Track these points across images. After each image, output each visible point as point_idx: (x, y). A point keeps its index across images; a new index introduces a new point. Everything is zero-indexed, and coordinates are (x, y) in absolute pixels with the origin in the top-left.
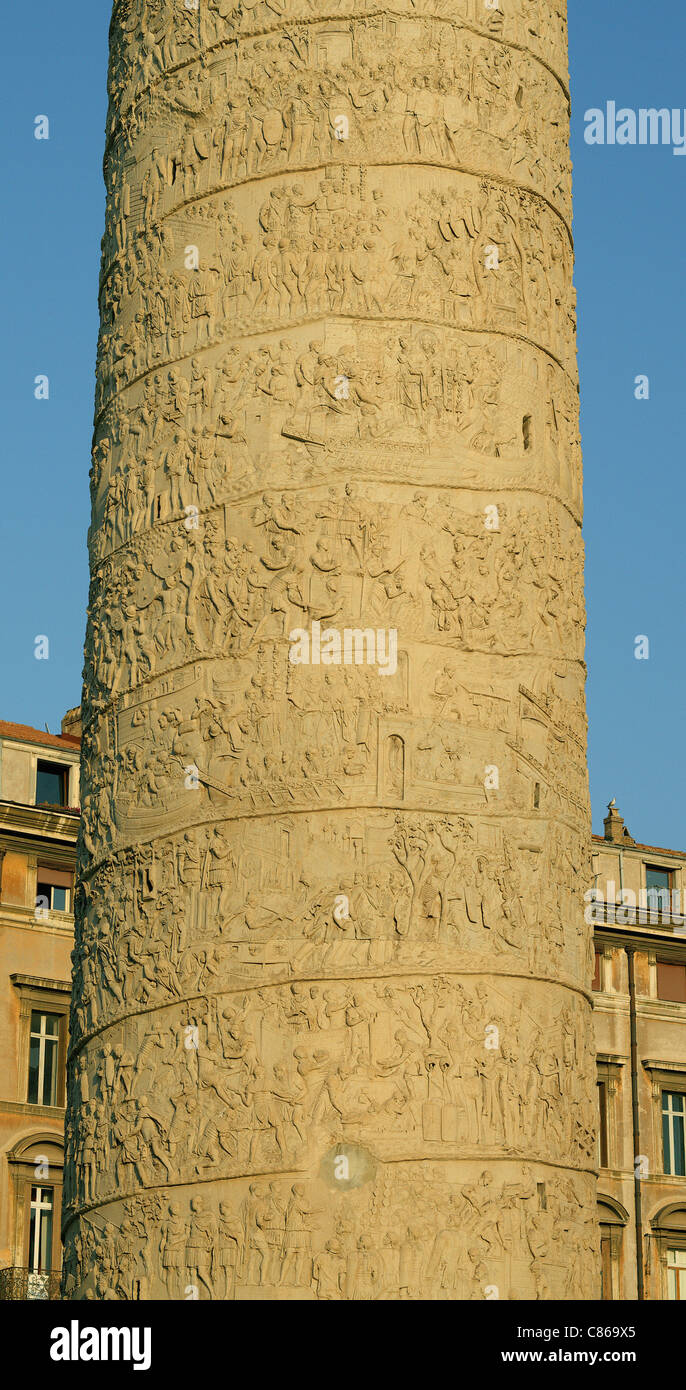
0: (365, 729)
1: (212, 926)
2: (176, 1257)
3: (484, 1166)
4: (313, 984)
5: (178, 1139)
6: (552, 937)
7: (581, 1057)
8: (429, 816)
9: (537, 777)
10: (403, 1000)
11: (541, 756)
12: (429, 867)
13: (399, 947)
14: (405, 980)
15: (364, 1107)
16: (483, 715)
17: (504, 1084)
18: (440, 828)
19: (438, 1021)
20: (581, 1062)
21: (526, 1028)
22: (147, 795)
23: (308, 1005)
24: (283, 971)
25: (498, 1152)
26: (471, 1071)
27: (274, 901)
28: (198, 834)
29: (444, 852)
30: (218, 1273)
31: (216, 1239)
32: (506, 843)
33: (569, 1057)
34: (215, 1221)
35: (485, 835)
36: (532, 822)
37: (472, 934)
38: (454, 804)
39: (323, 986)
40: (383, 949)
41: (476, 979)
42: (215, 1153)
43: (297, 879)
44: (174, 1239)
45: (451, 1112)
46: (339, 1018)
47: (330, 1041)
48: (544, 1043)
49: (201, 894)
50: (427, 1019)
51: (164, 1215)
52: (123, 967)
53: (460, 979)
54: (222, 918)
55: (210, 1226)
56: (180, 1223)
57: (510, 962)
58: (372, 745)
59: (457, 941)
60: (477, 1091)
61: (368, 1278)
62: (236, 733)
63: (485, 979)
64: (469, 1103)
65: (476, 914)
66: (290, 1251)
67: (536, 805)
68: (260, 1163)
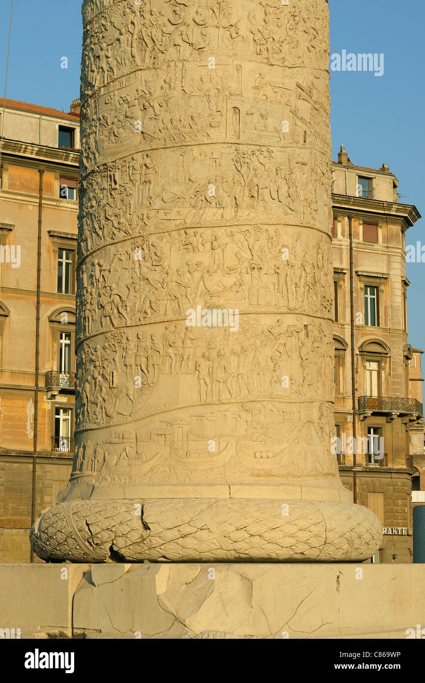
0: (220, 105)
1: (146, 202)
2: (130, 360)
3: (278, 317)
4: (195, 229)
5: (131, 304)
6: (312, 207)
7: (325, 265)
8: (253, 148)
9: (305, 128)
10: (239, 237)
11: (307, 117)
12: (252, 172)
13: (237, 211)
14: (240, 227)
15: (221, 289)
16: (279, 98)
17: (288, 277)
18: (257, 153)
19: (257, 247)
20: (325, 267)
21: (299, 250)
22: (113, 138)
23: (193, 239)
24: (181, 224)
25: (286, 310)
26: (273, 272)
27: (176, 189)
28: (139, 157)
29: (259, 165)
30: (151, 368)
31: (150, 352)
32: (290, 160)
33: (320, 265)
34: (149, 344)
35: (279, 156)
36: (303, 150)
37: (273, 205)
38: (264, 142)
39: (200, 231)
40: (229, 212)
41: (274, 227)
42: (149, 311)
43: (187, 179)
44: (129, 352)
45: (262, 291)
46: (208, 246)
47: (204, 257)
48: (308, 257)
49: (141, 186)
50: (251, 247)
51: (124, 341)
52: (103, 222)
53: (267, 227)
54: (151, 198)
55: (146, 346)
56: (132, 345)
57: (292, 219)
58: (224, 112)
59: (265, 208)
60: (275, 280)
61: (223, 370)
62: (157, 107)
63: (279, 226)
64: (271, 286)
65: (275, 195)
66: (185, 357)
67: (305, 142)
68: (170, 316)
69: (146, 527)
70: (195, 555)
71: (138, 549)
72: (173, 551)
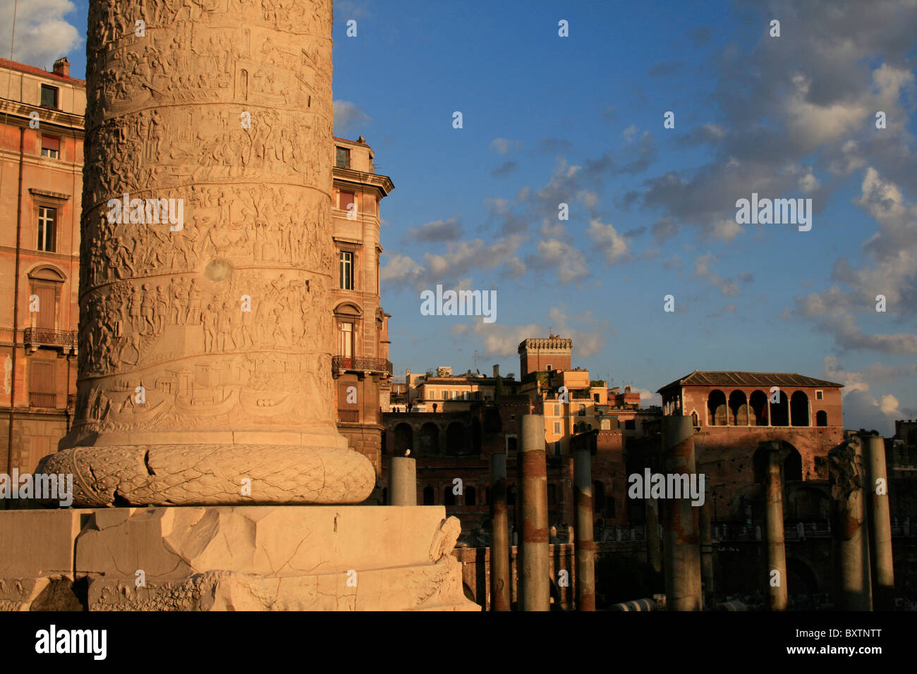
0: (229, 66)
1: (153, 157)
2: (136, 311)
3: (282, 272)
4: (202, 186)
5: (137, 257)
6: (315, 168)
7: (326, 223)
8: (259, 109)
9: (310, 93)
10: (245, 194)
11: (311, 82)
12: (259, 132)
13: (243, 170)
14: (247, 185)
15: (227, 244)
16: (285, 63)
17: (291, 234)
18: (264, 115)
19: (262, 205)
20: (326, 226)
21: (302, 209)
22: (121, 93)
23: (201, 196)
24: (188, 180)
25: (288, 265)
26: (277, 229)
27: (184, 146)
28: (146, 113)
29: (266, 126)
30: (156, 319)
31: (156, 303)
32: (295, 123)
33: (321, 223)
34: (155, 295)
35: (284, 118)
36: (307, 114)
37: (277, 164)
38: (270, 104)
39: (207, 187)
40: (236, 171)
41: (279, 186)
42: (156, 263)
43: (195, 136)
44: (135, 303)
45: (267, 247)
46: (215, 202)
47: (211, 213)
48: (310, 216)
49: (149, 142)
50: (256, 204)
51: (130, 292)
52: (110, 175)
53: (272, 186)
54: (159, 153)
55: (153, 297)
56: (138, 297)
57: (297, 179)
58: (232, 74)
59: (271, 168)
60: (279, 237)
61: (228, 321)
62: (166, 65)
63: (283, 186)
64: (276, 243)
65: (280, 156)
66: (191, 309)
67: (309, 106)
68: (176, 268)
69: (151, 472)
70: (199, 498)
71: (143, 493)
72: (178, 495)
